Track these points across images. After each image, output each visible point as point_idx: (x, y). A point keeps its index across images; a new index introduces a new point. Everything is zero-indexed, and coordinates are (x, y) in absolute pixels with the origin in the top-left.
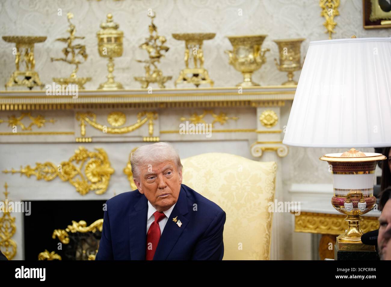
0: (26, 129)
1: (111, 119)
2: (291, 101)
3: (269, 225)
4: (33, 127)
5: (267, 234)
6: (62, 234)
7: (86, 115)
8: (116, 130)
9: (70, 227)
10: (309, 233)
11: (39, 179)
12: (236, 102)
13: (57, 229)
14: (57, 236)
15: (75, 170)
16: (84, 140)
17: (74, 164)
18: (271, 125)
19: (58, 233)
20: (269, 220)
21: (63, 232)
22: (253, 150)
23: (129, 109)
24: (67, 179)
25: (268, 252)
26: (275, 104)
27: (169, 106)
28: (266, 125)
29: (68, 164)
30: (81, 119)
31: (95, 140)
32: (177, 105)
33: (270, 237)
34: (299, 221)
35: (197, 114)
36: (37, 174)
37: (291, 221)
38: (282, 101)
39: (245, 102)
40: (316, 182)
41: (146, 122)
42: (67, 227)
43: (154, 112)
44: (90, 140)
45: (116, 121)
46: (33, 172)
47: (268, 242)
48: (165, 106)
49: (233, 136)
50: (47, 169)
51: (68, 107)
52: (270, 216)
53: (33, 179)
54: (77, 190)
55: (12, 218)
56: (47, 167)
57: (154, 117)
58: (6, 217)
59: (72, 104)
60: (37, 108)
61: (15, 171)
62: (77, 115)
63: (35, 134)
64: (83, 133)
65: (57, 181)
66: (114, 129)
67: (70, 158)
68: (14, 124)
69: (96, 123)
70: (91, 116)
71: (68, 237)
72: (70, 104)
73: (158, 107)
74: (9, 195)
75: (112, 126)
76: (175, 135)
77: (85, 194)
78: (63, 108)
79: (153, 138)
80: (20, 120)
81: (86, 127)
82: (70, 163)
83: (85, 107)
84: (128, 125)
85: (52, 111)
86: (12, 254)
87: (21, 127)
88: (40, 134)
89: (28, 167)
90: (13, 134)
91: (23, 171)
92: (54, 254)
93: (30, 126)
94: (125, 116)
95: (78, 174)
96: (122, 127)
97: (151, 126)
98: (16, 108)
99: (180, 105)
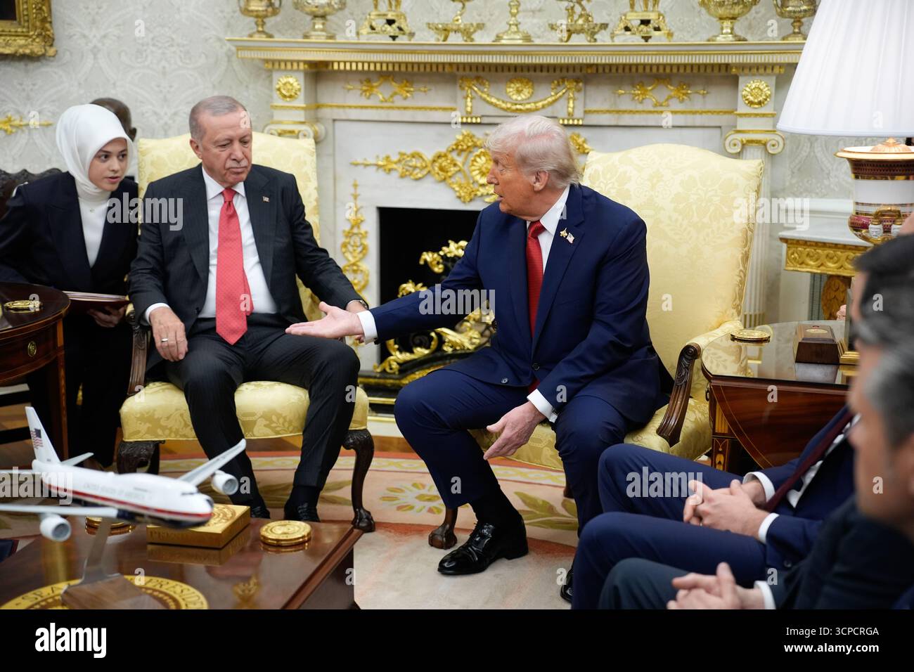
0: (386, 101)
1: (511, 89)
2: (793, 66)
3: (746, 257)
4: (396, 98)
5: (741, 271)
6: (434, 259)
7: (475, 82)
8: (518, 107)
9: (444, 248)
10: (808, 272)
11: (402, 177)
12: (706, 66)
13: (427, 251)
14: (426, 261)
15: (455, 165)
16: (469, 120)
17: (454, 155)
18: (760, 103)
19: (428, 257)
20: (746, 249)
21: (436, 255)
22: (727, 142)
23: (538, 73)
24: (443, 177)
25: (741, 297)
26: (769, 71)
27: (601, 70)
28: (751, 103)
29: (445, 156)
30: (466, 88)
31: (486, 120)
32: (614, 70)
33: (745, 276)
34: (793, 254)
35: (642, 84)
36: (399, 168)
37: (781, 255)
38: (781, 65)
39: (720, 65)
40: (823, 196)
41: (564, 94)
42: (441, 250)
43: (577, 80)
44: (479, 120)
45: (519, 92)
46: (394, 166)
47: (742, 282)
48: (595, 68)
49: (698, 120)
50: (414, 162)
51: (447, 69)
52: (749, 243)
53: (395, 175)
54: (458, 194)
55: (362, 231)
56: (414, 160)
57: (577, 87)
58: (355, 231)
59: (454, 63)
60: (403, 69)
61: (368, 163)
62: (460, 81)
63: (399, 108)
64: (469, 109)
65: (429, 180)
66: (516, 104)
67: (449, 147)
68: (368, 92)
69: (488, 95)
70: (482, 84)
71: (442, 264)
72: (451, 64)
73: (584, 72)
74: (359, 197)
75: (512, 99)
76: (607, 116)
77: (469, 202)
78: (440, 69)
79: (573, 120)
80: (377, 87)
81: (473, 101)
82: (448, 154)
83: (474, 69)
84: (537, 99)
85: (424, 75)
86: (362, 283)
87: (379, 98)
88: (405, 108)
89: (388, 158)
90: (366, 107)
91: (380, 163)
92: (422, 286)
93: (392, 96)
94: (532, 85)
95: (459, 171)
96: (528, 101)
97: (571, 102)
98: (372, 68)
99: (617, 70)
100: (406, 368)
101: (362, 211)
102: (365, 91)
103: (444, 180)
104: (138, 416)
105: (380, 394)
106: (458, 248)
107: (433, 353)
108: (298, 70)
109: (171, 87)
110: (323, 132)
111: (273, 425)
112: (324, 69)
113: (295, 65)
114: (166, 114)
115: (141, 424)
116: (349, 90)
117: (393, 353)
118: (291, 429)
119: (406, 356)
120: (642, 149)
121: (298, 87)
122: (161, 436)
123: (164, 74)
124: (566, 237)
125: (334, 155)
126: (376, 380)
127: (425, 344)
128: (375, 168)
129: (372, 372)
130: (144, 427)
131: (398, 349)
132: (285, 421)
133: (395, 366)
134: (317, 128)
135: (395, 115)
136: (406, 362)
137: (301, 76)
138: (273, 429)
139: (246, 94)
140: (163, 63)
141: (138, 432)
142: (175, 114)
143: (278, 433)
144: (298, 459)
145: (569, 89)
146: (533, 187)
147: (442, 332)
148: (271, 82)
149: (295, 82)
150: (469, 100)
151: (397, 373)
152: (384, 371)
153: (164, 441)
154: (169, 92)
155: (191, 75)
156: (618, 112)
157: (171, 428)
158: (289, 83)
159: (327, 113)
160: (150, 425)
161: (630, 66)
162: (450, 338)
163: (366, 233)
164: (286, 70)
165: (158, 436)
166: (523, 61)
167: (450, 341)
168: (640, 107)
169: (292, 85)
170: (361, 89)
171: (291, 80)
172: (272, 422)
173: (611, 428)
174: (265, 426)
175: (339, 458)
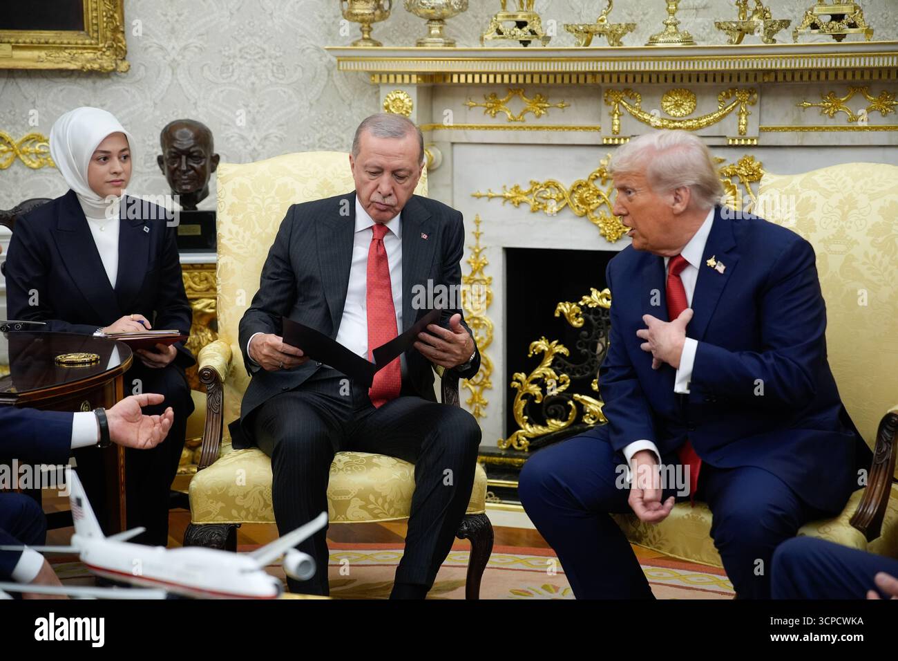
0: (515, 120)
1: (668, 104)
4: (526, 117)
6: (572, 311)
7: (623, 95)
8: (677, 124)
9: (584, 297)
11: (533, 211)
13: (564, 302)
14: (562, 313)
15: (599, 196)
16: (617, 142)
17: (598, 184)
19: (564, 308)
21: (574, 306)
23: (702, 83)
24: (584, 211)
27: (780, 78)
29: (587, 185)
30: (613, 103)
32: (797, 77)
35: (833, 94)
36: (531, 200)
41: (733, 107)
42: (581, 299)
43: (751, 91)
45: (678, 106)
46: (525, 198)
48: (773, 75)
50: (548, 193)
51: (590, 80)
53: (525, 209)
54: (602, 232)
55: (486, 277)
56: (548, 190)
57: (751, 99)
58: (477, 276)
59: (599, 72)
60: (536, 80)
61: (493, 195)
62: (606, 95)
63: (530, 128)
64: (616, 128)
65: (567, 214)
66: (674, 121)
67: (591, 175)
68: (494, 110)
69: (640, 111)
70: (633, 97)
71: (582, 316)
72: (594, 74)
73: (760, 79)
74: (482, 237)
75: (670, 115)
76: (788, 134)
77: (616, 241)
78: (582, 80)
79: (746, 140)
80: (504, 103)
81: (621, 118)
82: (589, 183)
83: (622, 79)
84: (700, 115)
85: (562, 86)
86: (485, 340)
87: (507, 115)
88: (538, 128)
89: (517, 188)
90: (491, 128)
91: (508, 194)
92: (557, 344)
93: (522, 114)
94: (695, 98)
95: (604, 202)
96: (688, 118)
97: (743, 117)
98: (499, 80)
99: (801, 77)
100: (536, 443)
101: (485, 252)
102: (490, 108)
103: (586, 213)
104: (210, 493)
105: (506, 476)
106: (601, 297)
107: (571, 426)
108: (410, 84)
109: (261, 106)
110: (440, 158)
111: (371, 506)
112: (441, 83)
113: (407, 77)
114: (254, 138)
115: (212, 503)
116: (471, 107)
117: (522, 426)
118: (392, 511)
119: (538, 430)
120: (830, 169)
121: (411, 104)
122: (236, 518)
123: (253, 91)
124: (715, 266)
125: (452, 185)
126: (502, 459)
127: (562, 416)
128: (502, 200)
129: (498, 448)
130: (216, 507)
131: (528, 421)
132: (385, 501)
133: (524, 441)
134: (432, 154)
135: (526, 137)
136: (538, 437)
137: (413, 92)
138: (370, 512)
139: (348, 114)
140: (253, 78)
141: (209, 513)
142: (266, 138)
143: (376, 516)
144: (402, 552)
145: (741, 101)
146: (673, 209)
147: (582, 399)
148: (378, 99)
149: (406, 99)
150: (616, 116)
151: (526, 450)
152: (511, 447)
153: (240, 524)
154: (258, 112)
155: (285, 92)
156: (803, 129)
157: (248, 508)
158: (400, 99)
159: (442, 135)
160: (223, 505)
161: (818, 71)
162: (592, 407)
163: (490, 279)
164: (395, 84)
165: (232, 518)
166: (682, 68)
167: (592, 412)
168: (831, 123)
169: (402, 101)
170: (485, 107)
171: (401, 96)
172: (370, 502)
173: (779, 513)
174: (361, 507)
175: (451, 552)
